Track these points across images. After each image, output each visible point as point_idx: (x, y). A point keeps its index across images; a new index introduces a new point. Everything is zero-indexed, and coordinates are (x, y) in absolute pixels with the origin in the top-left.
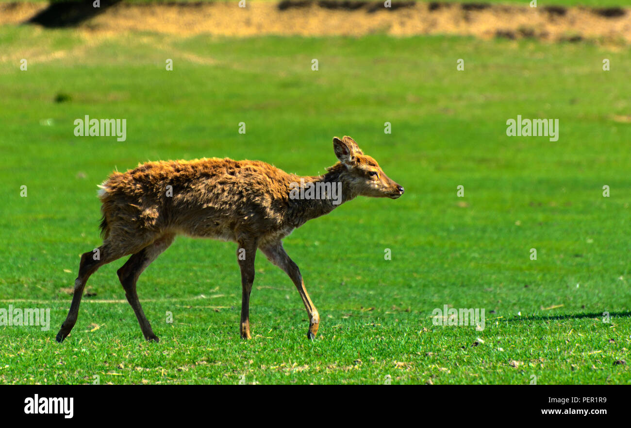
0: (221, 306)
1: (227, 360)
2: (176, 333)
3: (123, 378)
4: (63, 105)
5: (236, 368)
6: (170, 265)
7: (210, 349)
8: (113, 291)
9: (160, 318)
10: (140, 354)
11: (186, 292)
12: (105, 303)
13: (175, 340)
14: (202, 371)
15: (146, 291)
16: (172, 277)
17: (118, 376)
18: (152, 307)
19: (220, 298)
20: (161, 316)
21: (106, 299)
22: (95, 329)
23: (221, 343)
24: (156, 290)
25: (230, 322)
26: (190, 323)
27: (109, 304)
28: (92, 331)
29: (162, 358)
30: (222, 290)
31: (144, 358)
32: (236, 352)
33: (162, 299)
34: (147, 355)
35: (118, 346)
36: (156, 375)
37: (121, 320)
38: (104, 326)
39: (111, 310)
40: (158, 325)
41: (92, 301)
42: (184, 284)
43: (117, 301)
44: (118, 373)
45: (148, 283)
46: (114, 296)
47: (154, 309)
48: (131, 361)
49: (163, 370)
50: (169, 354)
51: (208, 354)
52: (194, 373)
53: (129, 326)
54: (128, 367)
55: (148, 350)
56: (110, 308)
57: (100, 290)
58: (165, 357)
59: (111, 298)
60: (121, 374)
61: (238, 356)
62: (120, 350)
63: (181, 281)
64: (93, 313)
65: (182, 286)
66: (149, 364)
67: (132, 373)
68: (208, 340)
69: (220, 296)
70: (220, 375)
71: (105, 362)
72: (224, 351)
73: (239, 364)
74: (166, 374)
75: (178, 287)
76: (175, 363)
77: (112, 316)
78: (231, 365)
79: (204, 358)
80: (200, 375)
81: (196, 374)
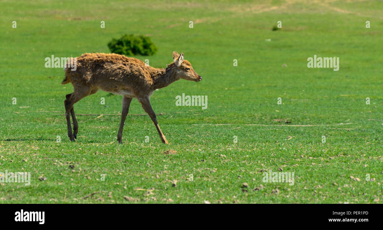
0: (351, 128)
1: (353, 154)
2: (329, 141)
3: (303, 162)
4: (276, 32)
5: (357, 158)
6: (326, 109)
7: (345, 149)
8: (299, 121)
9: (321, 134)
10: (311, 151)
11: (334, 122)
12: (295, 127)
13: (328, 144)
14: (341, 159)
15: (315, 121)
16: (327, 114)
17: (301, 161)
18: (317, 128)
19: (350, 124)
20: (322, 133)
21: (295, 124)
22: (290, 138)
23: (350, 146)
24: (319, 120)
25: (355, 136)
26: (335, 136)
27: (297, 127)
28: (288, 139)
29: (322, 153)
30: (351, 121)
31: (313, 153)
32: (357, 150)
33: (322, 125)
34: (314, 151)
35: (301, 147)
36: (319, 161)
37: (302, 134)
38: (294, 137)
39: (298, 130)
40: (320, 137)
41: (289, 126)
42: (333, 117)
43: (301, 126)
44: (301, 160)
45: (316, 117)
46: (299, 123)
47: (318, 129)
48: (307, 154)
49: (322, 159)
50: (325, 151)
51: (344, 151)
52: (337, 160)
53: (306, 138)
54: (305, 157)
55: (315, 149)
56: (297, 129)
57: (293, 120)
58: (324, 153)
59: (298, 124)
60: (302, 160)
61: (358, 152)
62: (302, 149)
63: (332, 116)
64: (289, 131)
65: (332, 119)
66: (316, 155)
67: (307, 160)
68: (344, 144)
69: (351, 123)
70: (349, 161)
71: (295, 154)
72: (352, 150)
73: (359, 156)
74: (324, 160)
75: (330, 119)
76: (328, 155)
77: (298, 133)
78: (355, 156)
79: (342, 153)
80: (340, 161)
81: (338, 161)
